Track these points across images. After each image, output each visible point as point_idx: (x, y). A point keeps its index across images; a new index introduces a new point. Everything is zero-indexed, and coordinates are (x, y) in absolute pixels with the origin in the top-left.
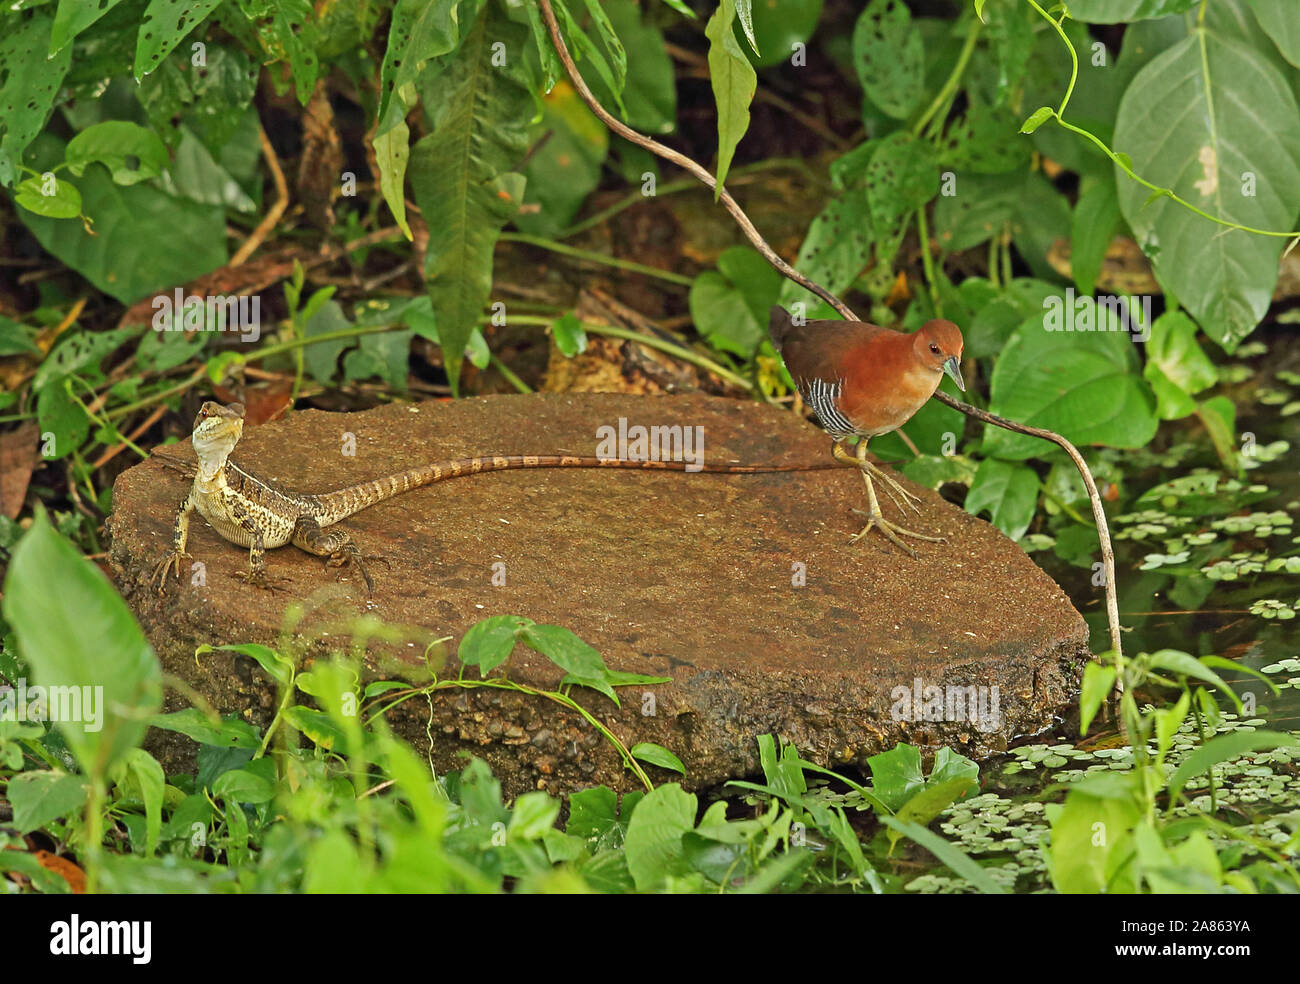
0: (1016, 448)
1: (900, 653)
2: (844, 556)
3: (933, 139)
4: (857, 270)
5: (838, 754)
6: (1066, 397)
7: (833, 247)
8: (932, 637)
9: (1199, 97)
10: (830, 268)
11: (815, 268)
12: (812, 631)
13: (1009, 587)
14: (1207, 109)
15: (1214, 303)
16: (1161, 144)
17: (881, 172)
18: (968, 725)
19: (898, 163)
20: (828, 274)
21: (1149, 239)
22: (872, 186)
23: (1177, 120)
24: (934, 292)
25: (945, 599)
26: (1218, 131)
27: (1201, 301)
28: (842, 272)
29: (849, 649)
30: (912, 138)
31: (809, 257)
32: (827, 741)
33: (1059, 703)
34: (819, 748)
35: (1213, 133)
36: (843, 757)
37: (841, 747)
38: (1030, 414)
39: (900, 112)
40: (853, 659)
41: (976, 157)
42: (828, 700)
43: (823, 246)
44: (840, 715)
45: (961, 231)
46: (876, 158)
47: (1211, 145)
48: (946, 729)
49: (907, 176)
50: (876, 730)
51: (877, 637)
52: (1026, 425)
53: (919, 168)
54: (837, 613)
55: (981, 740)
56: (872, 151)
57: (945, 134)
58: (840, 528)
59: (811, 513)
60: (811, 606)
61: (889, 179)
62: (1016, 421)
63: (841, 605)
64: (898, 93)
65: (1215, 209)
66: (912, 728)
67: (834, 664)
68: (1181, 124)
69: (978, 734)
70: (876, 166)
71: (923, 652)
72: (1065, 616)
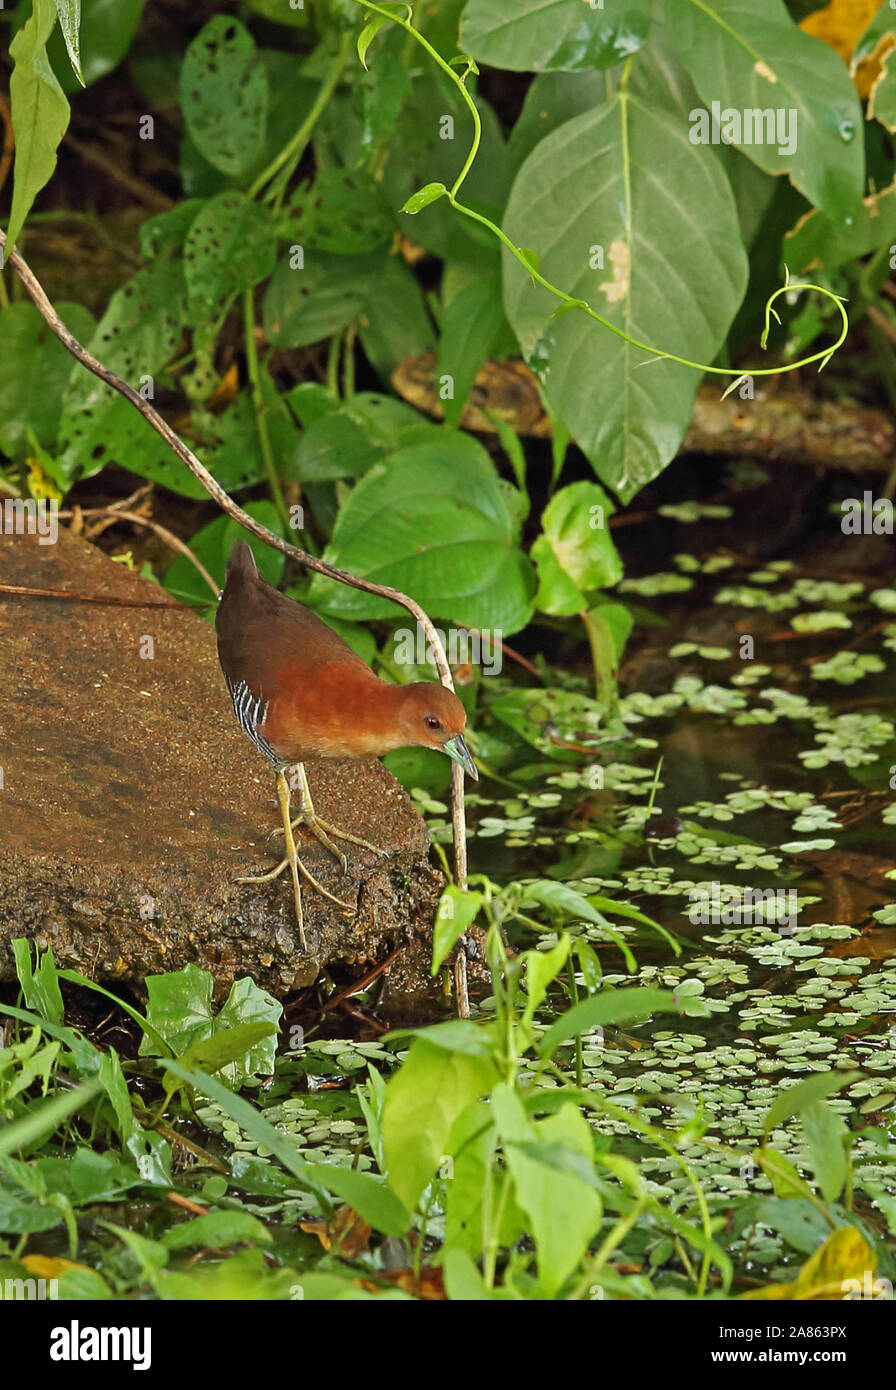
0: (349, 605)
1: (196, 846)
2: (131, 718)
3: (272, 204)
4: (164, 359)
5: (108, 966)
6: (424, 555)
7: (135, 330)
8: (235, 828)
9: (614, 178)
10: (131, 353)
11: (112, 353)
12: (86, 809)
13: (334, 775)
14: (624, 193)
15: (612, 437)
16: (562, 231)
17: (203, 240)
18: (273, 944)
19: (226, 230)
20: (128, 362)
21: (537, 350)
22: (192, 257)
23: (585, 205)
24: (257, 396)
25: (254, 783)
26: (633, 222)
27: (597, 432)
28: (145, 361)
29: (131, 836)
30: (246, 200)
31: (106, 338)
32: (95, 948)
33: (389, 926)
34: (84, 956)
35: (628, 227)
36: (114, 970)
37: (112, 958)
38: (375, 566)
39: (232, 167)
40: (136, 848)
41: (324, 231)
42: (101, 898)
43: (124, 326)
44: (114, 917)
45: (297, 323)
46: (200, 222)
47: (625, 240)
48: (245, 946)
49: (235, 248)
50: (158, 940)
51: (166, 823)
52: (366, 578)
53: (252, 239)
54: (118, 789)
55: (287, 964)
56: (192, 215)
57: (286, 200)
58: (128, 682)
59: (91, 661)
60: (88, 778)
61: (213, 249)
62: (355, 573)
63: (122, 780)
64: (231, 145)
65: (624, 320)
66: (202, 942)
67: (111, 853)
68: (588, 210)
69: (283, 955)
70: (198, 231)
71: (223, 847)
72: (403, 818)
